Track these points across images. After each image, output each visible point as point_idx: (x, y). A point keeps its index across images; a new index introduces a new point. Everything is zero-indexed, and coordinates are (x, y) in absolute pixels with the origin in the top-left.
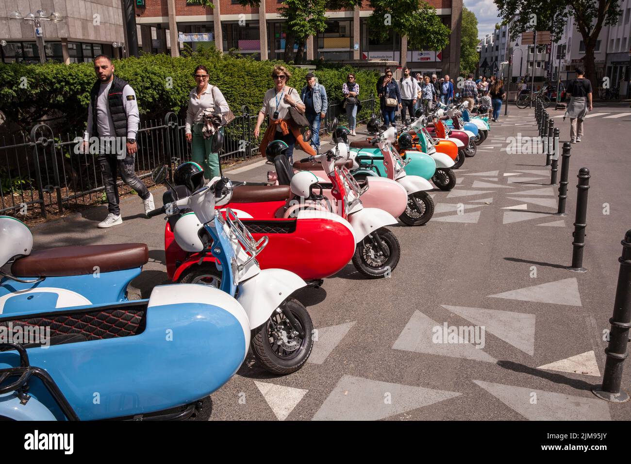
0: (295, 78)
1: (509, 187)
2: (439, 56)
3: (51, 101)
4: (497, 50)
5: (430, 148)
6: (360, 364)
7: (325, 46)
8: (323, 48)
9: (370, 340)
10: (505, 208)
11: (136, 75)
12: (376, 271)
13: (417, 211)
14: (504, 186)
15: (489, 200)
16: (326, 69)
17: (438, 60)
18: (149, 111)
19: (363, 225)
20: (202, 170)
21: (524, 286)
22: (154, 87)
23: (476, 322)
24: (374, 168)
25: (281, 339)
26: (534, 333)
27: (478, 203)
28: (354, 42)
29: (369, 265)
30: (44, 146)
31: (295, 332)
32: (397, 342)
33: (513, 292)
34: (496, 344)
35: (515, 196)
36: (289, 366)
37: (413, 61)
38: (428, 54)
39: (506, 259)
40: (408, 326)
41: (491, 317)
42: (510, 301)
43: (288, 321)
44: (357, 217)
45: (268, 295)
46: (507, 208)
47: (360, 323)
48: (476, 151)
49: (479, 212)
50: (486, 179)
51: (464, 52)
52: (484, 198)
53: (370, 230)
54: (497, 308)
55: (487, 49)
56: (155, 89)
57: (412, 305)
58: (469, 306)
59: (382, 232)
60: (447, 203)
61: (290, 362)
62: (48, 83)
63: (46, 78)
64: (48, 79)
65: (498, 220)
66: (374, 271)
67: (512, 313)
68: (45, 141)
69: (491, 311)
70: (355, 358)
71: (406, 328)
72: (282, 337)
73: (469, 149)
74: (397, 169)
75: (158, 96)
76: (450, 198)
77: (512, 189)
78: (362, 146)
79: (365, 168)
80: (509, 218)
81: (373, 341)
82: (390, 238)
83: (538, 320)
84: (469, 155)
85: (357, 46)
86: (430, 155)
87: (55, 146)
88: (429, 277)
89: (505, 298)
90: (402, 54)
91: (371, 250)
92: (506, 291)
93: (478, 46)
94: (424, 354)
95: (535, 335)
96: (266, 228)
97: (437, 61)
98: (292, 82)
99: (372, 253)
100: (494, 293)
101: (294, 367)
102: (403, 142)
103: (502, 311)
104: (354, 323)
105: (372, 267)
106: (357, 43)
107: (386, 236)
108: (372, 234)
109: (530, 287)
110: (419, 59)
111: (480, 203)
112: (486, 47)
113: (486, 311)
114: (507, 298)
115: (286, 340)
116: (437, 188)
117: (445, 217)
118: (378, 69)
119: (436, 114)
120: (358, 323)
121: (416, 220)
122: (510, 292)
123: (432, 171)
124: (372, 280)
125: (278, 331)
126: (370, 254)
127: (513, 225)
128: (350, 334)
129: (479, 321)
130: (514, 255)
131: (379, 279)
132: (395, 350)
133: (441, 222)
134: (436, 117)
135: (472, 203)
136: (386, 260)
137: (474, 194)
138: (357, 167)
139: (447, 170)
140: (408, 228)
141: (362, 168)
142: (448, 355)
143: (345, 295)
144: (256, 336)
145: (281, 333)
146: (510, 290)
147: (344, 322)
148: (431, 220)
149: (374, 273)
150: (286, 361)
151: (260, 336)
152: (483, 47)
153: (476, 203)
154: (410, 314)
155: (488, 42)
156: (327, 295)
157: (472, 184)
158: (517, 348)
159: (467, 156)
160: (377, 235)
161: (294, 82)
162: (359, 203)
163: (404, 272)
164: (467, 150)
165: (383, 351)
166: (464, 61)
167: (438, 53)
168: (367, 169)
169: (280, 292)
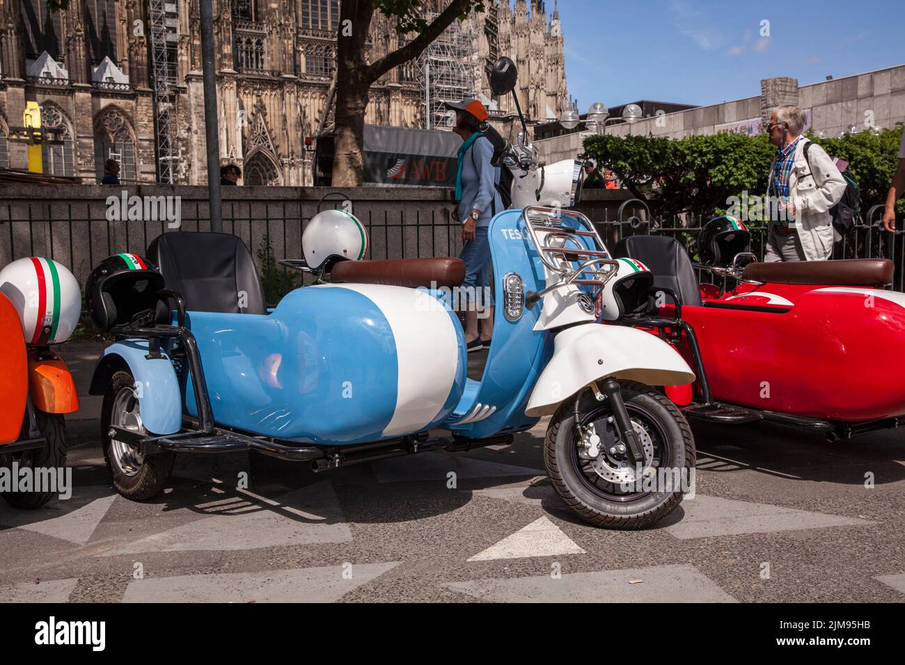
25: (584, 447)
31: (620, 447)
43: (610, 419)
61: (606, 505)
72: (587, 444)
115: (594, 452)
145: (589, 436)
169: (603, 359)
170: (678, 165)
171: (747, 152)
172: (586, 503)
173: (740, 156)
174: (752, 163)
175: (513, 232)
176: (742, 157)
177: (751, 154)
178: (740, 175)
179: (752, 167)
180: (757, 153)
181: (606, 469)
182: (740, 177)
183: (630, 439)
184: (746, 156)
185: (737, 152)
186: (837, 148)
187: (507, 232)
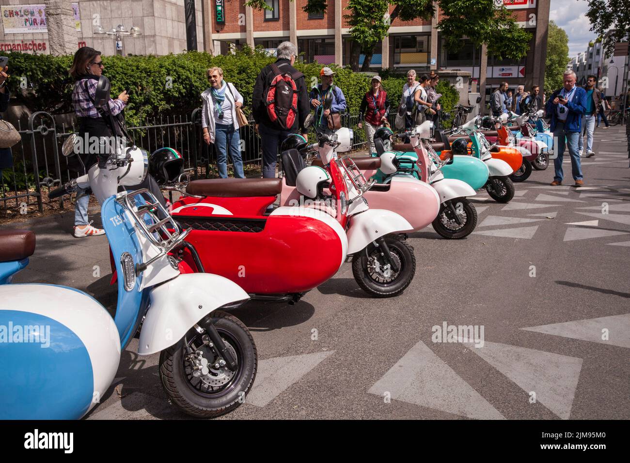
0: (349, 82)
1: (581, 201)
2: (522, 72)
3: (66, 91)
4: (590, 68)
5: (484, 153)
6: (315, 412)
7: (401, 62)
8: (399, 63)
9: (342, 378)
10: (570, 224)
11: (161, 67)
12: (383, 289)
13: (456, 221)
14: (574, 201)
15: (553, 215)
16: (391, 78)
17: (521, 76)
18: (173, 106)
19: (366, 230)
20: (179, 157)
21: (575, 319)
22: (180, 80)
23: (496, 363)
24: (415, 173)
25: (198, 369)
26: (576, 387)
27: (537, 217)
28: (431, 57)
29: (375, 280)
30: (43, 136)
31: (221, 361)
32: (378, 384)
33: (558, 326)
34: (516, 398)
35: (586, 211)
36: (214, 407)
37: (493, 77)
38: (510, 69)
39: (560, 283)
40: (401, 362)
41: (518, 357)
42: (552, 338)
43: (211, 344)
44: (360, 220)
45: (183, 308)
46: (573, 224)
47: (338, 354)
48: (548, 164)
49: (536, 227)
50: (555, 192)
51: (552, 71)
52: (546, 213)
53: (375, 237)
54: (530, 346)
55: (578, 67)
56: (182, 83)
57: (417, 334)
58: (491, 341)
59: (393, 240)
60: (501, 216)
61: (216, 402)
62: (62, 72)
63: (60, 67)
64: (62, 68)
65: (557, 236)
66: (380, 288)
67: (549, 354)
68: (45, 130)
69: (520, 350)
70: (312, 402)
71: (396, 365)
72: (200, 367)
73: (540, 162)
74: (432, 170)
75: (185, 90)
76: (505, 211)
77: (583, 203)
78: (406, 150)
79: (403, 173)
80: (571, 235)
81: (346, 380)
82: (402, 248)
83: (586, 367)
84: (540, 168)
85: (434, 61)
86: (484, 161)
87: (56, 136)
88: (451, 300)
89: (545, 333)
90: (481, 69)
91: (376, 261)
92: (550, 323)
93: (569, 65)
94: (407, 404)
95: (577, 388)
96: (243, 227)
97: (519, 76)
98: (346, 86)
99: (377, 265)
100: (530, 325)
101: (219, 409)
102: (457, 149)
103: (536, 350)
104: (332, 352)
105: (378, 283)
106: (434, 58)
107: (397, 245)
108: (377, 241)
109: (582, 321)
110: (500, 75)
111: (540, 217)
112: (578, 65)
113: (514, 348)
114: (547, 333)
115: (205, 371)
116: (492, 199)
117: (493, 231)
118: (449, 79)
119: (498, 119)
120: (337, 353)
121: (455, 232)
122: (553, 325)
123: (483, 178)
124: (377, 299)
125: (196, 358)
126: (374, 267)
127: (575, 243)
128: (319, 368)
129: (500, 362)
130: (569, 278)
131: (387, 299)
132: (370, 395)
133: (487, 236)
134: (498, 122)
135: (531, 217)
136: (397, 274)
137: (535, 208)
138: (393, 170)
139: (503, 179)
140: (444, 241)
141: (400, 173)
142: (442, 409)
143: (336, 315)
144: (165, 363)
145: (200, 360)
146: (555, 322)
147: (320, 350)
148: (472, 233)
149: (380, 291)
150: (208, 400)
151: (170, 363)
152: (575, 65)
153: (535, 217)
154: (408, 347)
155: (580, 61)
156: (314, 315)
157: (536, 197)
158: (545, 407)
159: (537, 169)
160: (384, 243)
161: (348, 86)
162: (363, 202)
163: (420, 292)
164: (539, 162)
165: (354, 396)
166: (552, 80)
167: (520, 69)
168: (406, 173)
169: (201, 304)
170: (62, 79)
171: (118, 73)
172: (202, 406)
173: (112, 76)
174: (121, 81)
175: (116, 219)
176: (114, 77)
177: (120, 74)
178: (115, 90)
179: (122, 84)
180: (124, 74)
181: (211, 379)
182: (115, 92)
183: (227, 355)
184: (117, 76)
185: (110, 73)
186: (170, 70)
187: (114, 220)
